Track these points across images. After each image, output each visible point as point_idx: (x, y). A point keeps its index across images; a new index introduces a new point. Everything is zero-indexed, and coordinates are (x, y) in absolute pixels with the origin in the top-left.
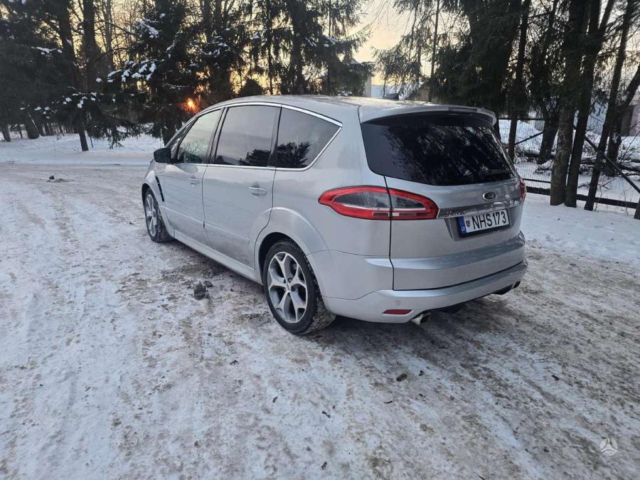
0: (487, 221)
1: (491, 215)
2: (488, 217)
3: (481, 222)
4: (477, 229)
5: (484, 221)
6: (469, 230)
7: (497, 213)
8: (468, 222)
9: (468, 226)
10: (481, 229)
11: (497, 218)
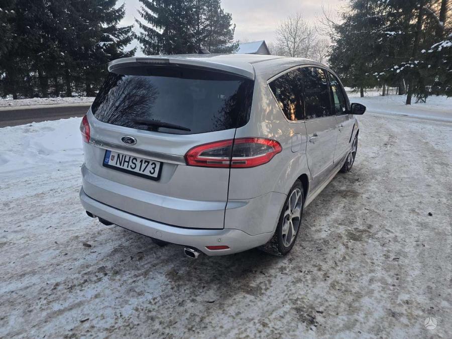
0: (131, 163)
1: (139, 161)
2: (134, 161)
3: (125, 161)
4: (118, 165)
5: (128, 162)
6: (111, 163)
7: (146, 162)
8: (113, 157)
9: (112, 160)
10: (121, 167)
11: (144, 166)
